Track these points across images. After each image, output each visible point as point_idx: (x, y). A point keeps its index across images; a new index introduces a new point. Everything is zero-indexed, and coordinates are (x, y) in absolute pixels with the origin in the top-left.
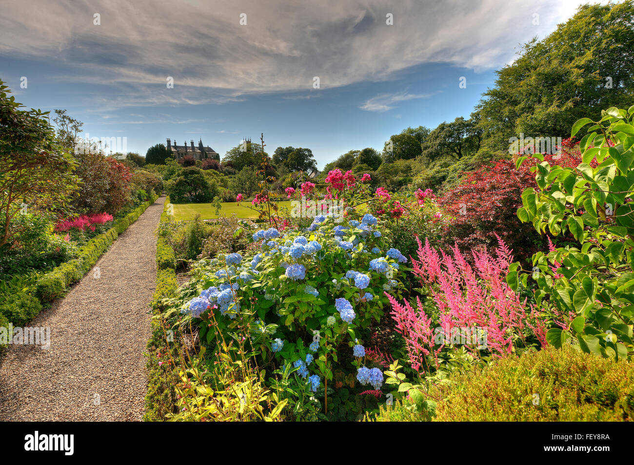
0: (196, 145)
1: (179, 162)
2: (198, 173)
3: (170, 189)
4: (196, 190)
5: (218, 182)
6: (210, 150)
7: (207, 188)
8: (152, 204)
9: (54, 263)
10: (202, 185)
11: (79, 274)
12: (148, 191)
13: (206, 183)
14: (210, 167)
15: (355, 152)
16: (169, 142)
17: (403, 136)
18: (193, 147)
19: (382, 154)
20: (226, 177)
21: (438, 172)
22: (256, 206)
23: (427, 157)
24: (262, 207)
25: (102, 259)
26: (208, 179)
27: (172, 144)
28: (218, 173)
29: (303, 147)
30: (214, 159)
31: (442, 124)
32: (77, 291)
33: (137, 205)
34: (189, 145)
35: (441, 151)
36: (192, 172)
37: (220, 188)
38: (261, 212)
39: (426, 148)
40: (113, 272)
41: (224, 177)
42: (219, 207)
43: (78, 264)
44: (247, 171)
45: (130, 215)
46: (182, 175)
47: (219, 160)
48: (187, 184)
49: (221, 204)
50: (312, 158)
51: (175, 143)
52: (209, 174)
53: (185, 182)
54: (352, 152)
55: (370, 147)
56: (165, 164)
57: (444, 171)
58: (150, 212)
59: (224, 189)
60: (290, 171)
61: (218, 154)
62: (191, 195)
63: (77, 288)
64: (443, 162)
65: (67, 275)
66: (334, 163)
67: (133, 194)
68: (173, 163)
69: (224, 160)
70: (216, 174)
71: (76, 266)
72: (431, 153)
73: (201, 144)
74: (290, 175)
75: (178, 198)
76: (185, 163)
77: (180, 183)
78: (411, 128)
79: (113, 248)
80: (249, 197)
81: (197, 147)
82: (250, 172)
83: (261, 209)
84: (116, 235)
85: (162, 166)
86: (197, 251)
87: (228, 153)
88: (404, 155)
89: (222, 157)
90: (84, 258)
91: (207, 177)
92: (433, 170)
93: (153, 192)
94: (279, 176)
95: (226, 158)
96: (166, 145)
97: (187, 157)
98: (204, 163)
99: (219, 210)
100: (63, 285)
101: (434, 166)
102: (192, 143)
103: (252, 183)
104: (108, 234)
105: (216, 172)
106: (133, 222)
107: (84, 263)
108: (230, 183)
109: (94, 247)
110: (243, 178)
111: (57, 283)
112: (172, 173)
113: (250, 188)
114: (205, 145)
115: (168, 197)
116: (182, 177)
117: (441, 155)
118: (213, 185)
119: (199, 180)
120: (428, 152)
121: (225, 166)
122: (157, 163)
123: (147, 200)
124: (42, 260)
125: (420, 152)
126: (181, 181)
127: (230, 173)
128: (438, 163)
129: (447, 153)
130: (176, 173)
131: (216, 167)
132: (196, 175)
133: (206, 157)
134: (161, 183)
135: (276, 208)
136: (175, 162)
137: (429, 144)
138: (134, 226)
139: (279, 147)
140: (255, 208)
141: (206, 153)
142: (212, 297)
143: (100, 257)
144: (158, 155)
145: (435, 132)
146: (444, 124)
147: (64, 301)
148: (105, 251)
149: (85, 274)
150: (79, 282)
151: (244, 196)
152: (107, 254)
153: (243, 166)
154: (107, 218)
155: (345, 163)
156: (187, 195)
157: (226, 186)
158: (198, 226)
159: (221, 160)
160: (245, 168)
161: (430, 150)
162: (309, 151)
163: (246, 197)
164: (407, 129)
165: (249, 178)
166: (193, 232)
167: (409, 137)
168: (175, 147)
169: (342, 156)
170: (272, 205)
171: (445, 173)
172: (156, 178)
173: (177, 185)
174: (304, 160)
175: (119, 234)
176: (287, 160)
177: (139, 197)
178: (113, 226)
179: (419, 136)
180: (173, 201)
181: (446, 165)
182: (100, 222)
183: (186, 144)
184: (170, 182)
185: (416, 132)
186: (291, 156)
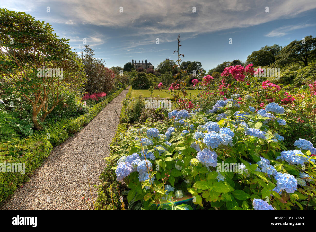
0: (144, 62)
1: (137, 70)
2: (144, 75)
3: (132, 83)
4: (143, 83)
5: (153, 79)
6: (150, 64)
7: (148, 82)
8: (125, 89)
9: (79, 114)
10: (146, 81)
11: (88, 121)
12: (123, 83)
13: (147, 80)
14: (150, 72)
15: (227, 63)
16: (133, 61)
17: (261, 51)
18: (143, 63)
19: (245, 63)
20: (157, 77)
21: (288, 74)
22: (171, 91)
23: (278, 64)
24: (175, 92)
25: (100, 114)
26: (148, 78)
27: (134, 62)
28: (153, 75)
29: (196, 61)
30: (152, 68)
31: (293, 42)
32: (85, 129)
33: (118, 89)
34: (141, 62)
35: (291, 60)
36: (142, 75)
37: (153, 83)
38: (175, 96)
39: (278, 59)
40: (102, 121)
41: (156, 77)
42: (152, 91)
43: (87, 116)
44: (167, 74)
45: (114, 94)
46: (137, 76)
47: (154, 69)
48: (139, 80)
49: (153, 90)
50: (201, 67)
51: (135, 61)
52: (149, 76)
53: (139, 79)
54: (225, 63)
55: (237, 59)
56: (131, 71)
57: (293, 73)
58: (123, 93)
59: (156, 83)
60: (188, 74)
61: (154, 66)
62: (141, 86)
63: (86, 127)
64: (292, 67)
65: (82, 121)
66: (214, 69)
67: (116, 84)
68: (134, 70)
69: (156, 69)
70: (152, 75)
71: (87, 117)
72: (283, 61)
73: (146, 61)
74: (189, 76)
75: (135, 87)
76: (139, 70)
77: (136, 80)
78: (268, 46)
79: (106, 108)
80: (167, 87)
81: (144, 63)
82: (168, 75)
83: (174, 94)
84: (107, 103)
85: (130, 72)
86: (139, 114)
87: (158, 65)
88: (261, 64)
89: (156, 67)
90: (91, 113)
91: (148, 77)
92: (284, 73)
93: (125, 84)
94: (182, 77)
95: (157, 68)
96: (132, 63)
97: (140, 68)
98: (147, 70)
99: (152, 93)
100: (79, 126)
101: (285, 70)
102: (143, 61)
103: (169, 80)
104: (103, 102)
105: (152, 74)
106: (115, 97)
107: (90, 116)
108: (158, 80)
109: (96, 108)
110: (165, 77)
111: (76, 125)
112: (133, 75)
113: (168, 82)
114: (148, 62)
115: (131, 86)
116: (137, 77)
117: (290, 62)
118: (151, 81)
119: (144, 78)
120: (280, 61)
121: (157, 72)
122: (128, 71)
123: (122, 87)
124: (75, 113)
125: (274, 61)
126: (137, 79)
127: (159, 75)
128: (288, 68)
129: (295, 61)
130: (135, 75)
131: (152, 72)
132: (143, 76)
133: (148, 68)
134: (129, 80)
135: (185, 94)
136: (135, 70)
137: (281, 55)
138: (116, 99)
139: (183, 61)
140: (171, 93)
141: (148, 65)
142: (134, 164)
143: (98, 113)
144: (128, 67)
145: (287, 48)
146: (295, 42)
147: (79, 134)
148: (101, 110)
149: (91, 121)
150: (87, 124)
151: (164, 86)
152: (102, 112)
153: (165, 71)
154: (104, 95)
155: (220, 69)
156: (139, 86)
157: (156, 82)
158: (140, 101)
159: (155, 69)
160: (166, 72)
161: (281, 59)
162: (200, 63)
163: (165, 87)
164: (264, 47)
165: (168, 78)
166: (137, 104)
167: (265, 52)
168: (136, 63)
169: (219, 65)
170: (183, 91)
171: (293, 75)
172: (126, 77)
173: (135, 81)
174: (197, 68)
175: (109, 103)
176: (187, 68)
177: (119, 86)
178: (106, 98)
179: (273, 51)
180: (133, 88)
181: (295, 69)
182: (101, 96)
183: (140, 61)
184: (132, 79)
185: (271, 48)
186: (189, 66)
